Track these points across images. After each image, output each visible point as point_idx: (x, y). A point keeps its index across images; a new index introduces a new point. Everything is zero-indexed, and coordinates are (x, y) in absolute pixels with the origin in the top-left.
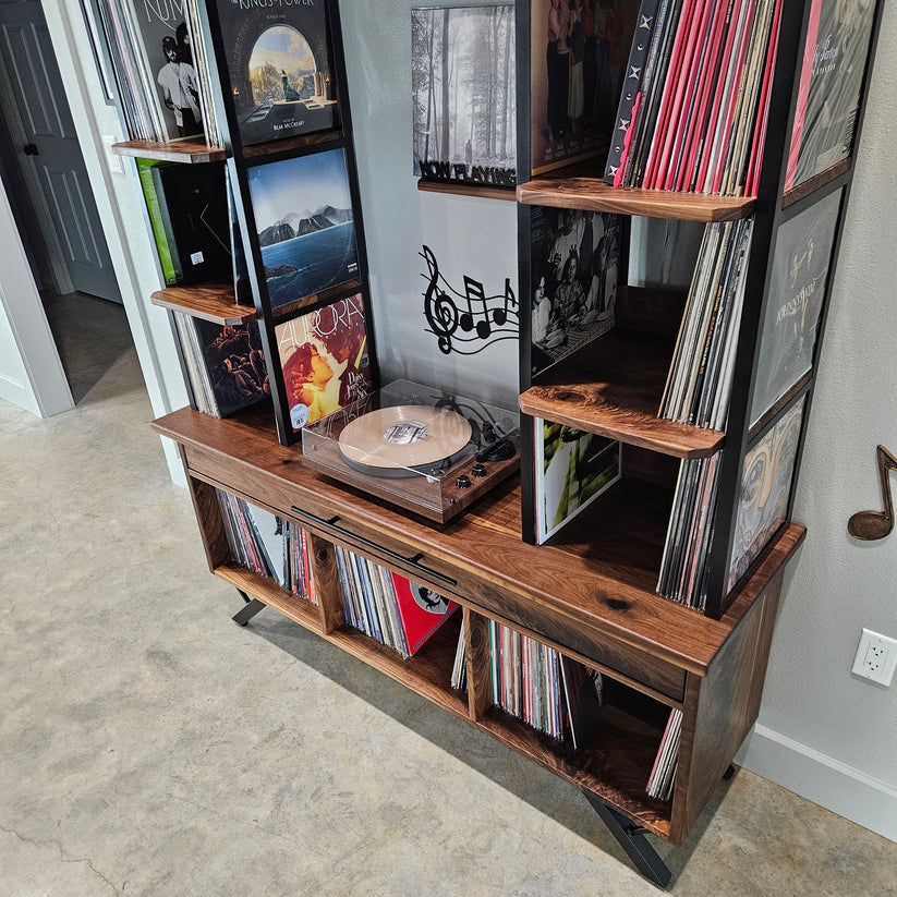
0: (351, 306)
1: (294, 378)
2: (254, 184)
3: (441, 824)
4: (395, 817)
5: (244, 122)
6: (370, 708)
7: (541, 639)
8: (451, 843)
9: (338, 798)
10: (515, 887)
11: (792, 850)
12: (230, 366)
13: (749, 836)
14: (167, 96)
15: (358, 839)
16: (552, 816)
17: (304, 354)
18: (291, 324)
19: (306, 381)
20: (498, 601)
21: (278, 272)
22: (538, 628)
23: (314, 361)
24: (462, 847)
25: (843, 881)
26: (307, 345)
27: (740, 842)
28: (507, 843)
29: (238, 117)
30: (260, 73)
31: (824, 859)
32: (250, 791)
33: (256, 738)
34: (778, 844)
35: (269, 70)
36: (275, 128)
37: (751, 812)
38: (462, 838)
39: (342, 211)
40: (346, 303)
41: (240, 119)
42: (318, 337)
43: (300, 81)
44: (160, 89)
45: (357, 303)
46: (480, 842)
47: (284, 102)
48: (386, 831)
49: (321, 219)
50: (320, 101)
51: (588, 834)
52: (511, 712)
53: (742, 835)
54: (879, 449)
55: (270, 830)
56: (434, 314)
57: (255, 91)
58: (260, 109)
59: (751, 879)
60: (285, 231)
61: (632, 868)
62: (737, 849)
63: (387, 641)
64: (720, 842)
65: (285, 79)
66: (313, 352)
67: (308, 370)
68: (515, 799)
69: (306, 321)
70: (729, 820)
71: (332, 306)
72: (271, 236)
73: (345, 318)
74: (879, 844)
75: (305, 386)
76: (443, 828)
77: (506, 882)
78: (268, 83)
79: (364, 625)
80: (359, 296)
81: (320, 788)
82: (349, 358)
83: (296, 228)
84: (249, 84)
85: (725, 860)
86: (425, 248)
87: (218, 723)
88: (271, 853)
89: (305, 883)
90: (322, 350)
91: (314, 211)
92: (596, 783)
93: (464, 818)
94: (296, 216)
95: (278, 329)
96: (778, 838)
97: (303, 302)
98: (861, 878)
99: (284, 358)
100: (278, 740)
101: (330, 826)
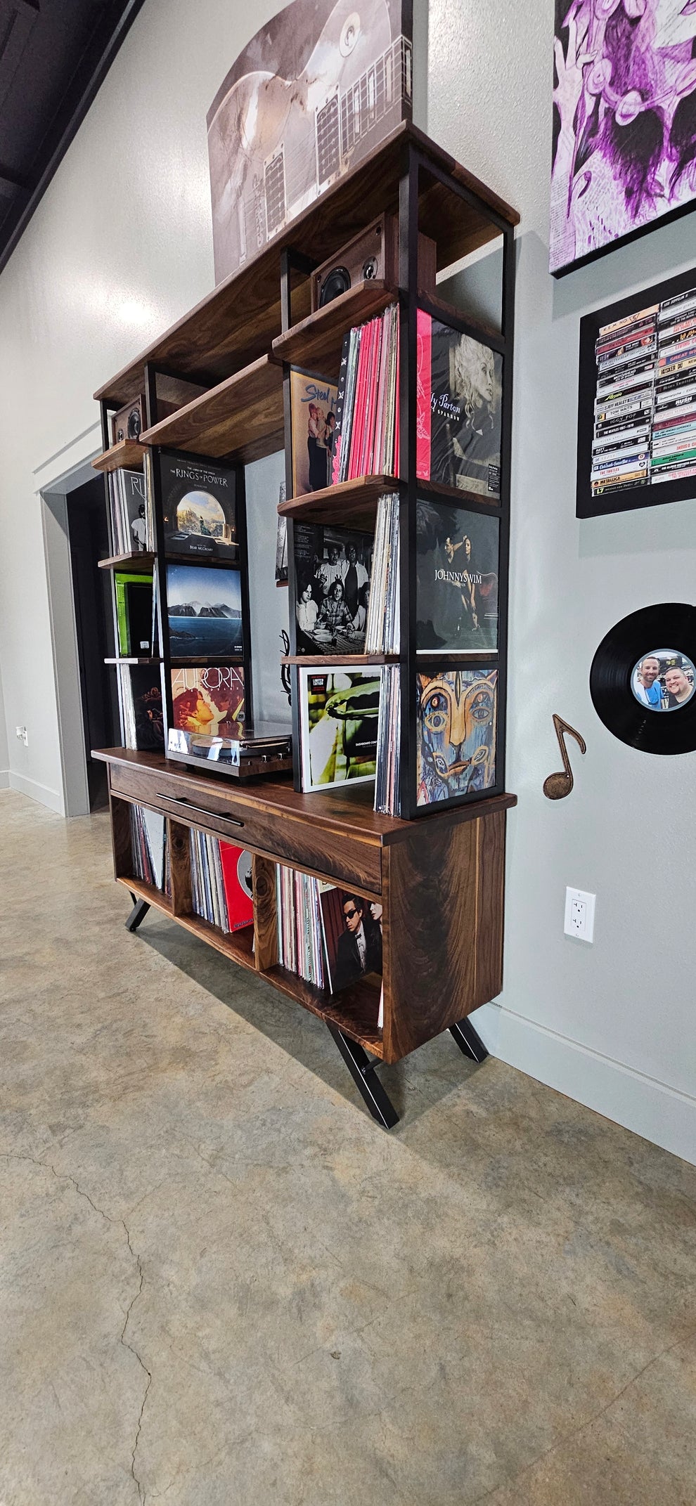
0: (235, 675)
1: (181, 710)
2: (171, 576)
3: (216, 1064)
4: (183, 1056)
5: (169, 538)
6: (199, 987)
7: (295, 865)
8: (218, 1079)
9: (143, 1038)
10: (259, 1114)
11: (520, 1119)
12: (151, 716)
13: (483, 1105)
14: (135, 535)
15: (145, 1065)
16: (313, 1070)
17: (192, 696)
18: (184, 671)
19: (191, 716)
20: (271, 839)
21: (178, 634)
22: (295, 857)
23: (199, 703)
24: (226, 1081)
25: (562, 1149)
26: (195, 690)
27: (474, 1108)
28: (266, 1083)
29: (165, 534)
30: (185, 514)
31: (549, 1129)
32: (79, 1025)
33: (102, 995)
34: (508, 1114)
35: (191, 514)
36: (191, 547)
37: (492, 1088)
38: (230, 1075)
39: (234, 611)
40: (231, 670)
41: (166, 535)
42: (204, 687)
43: (214, 525)
44: (132, 530)
45: (239, 673)
46: (244, 1080)
47: (200, 534)
48: (170, 1063)
49: (219, 611)
50: (226, 540)
51: (339, 1086)
52: (290, 969)
53: (479, 1104)
54: (555, 716)
55: (81, 1051)
56: (286, 679)
57: (180, 523)
58: (181, 533)
59: (474, 1136)
60: (189, 610)
61: (367, 1114)
62: (468, 1113)
63: (217, 923)
64: (454, 1105)
65: (202, 522)
66: (199, 697)
67: (193, 708)
68: (287, 1056)
69: (196, 672)
70: (469, 1092)
71: (218, 669)
72: (177, 610)
73: (229, 681)
74: (605, 1125)
75: (190, 719)
76: (218, 1067)
77: (252, 1109)
78: (190, 521)
79: (202, 910)
80: (241, 669)
81: (132, 1030)
82: (228, 710)
83: (198, 611)
84: (176, 518)
85: (454, 1120)
86: (283, 631)
87: (81, 983)
88: (72, 1065)
89: (87, 1087)
90: (207, 698)
91: (213, 604)
92: (337, 1015)
93: (238, 1062)
94: (199, 604)
95: (173, 671)
96: (510, 1109)
97: (195, 658)
98: (579, 1148)
99: (175, 694)
100: (118, 998)
101: (128, 1054)
